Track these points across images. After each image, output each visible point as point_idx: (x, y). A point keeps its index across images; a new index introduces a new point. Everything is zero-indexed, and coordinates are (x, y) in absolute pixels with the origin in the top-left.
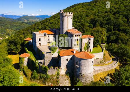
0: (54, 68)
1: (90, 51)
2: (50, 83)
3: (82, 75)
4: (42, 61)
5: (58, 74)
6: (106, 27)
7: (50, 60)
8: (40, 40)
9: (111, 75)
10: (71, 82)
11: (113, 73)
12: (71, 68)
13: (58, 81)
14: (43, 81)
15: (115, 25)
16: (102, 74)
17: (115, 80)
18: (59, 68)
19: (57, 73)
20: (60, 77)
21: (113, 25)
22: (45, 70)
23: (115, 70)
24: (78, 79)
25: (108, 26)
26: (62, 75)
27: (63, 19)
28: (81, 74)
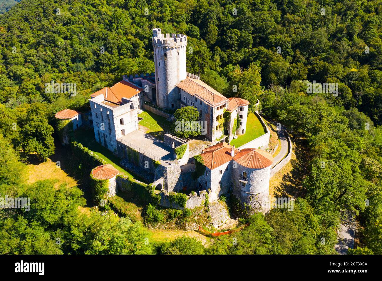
0: (199, 195)
1: (243, 132)
2: (195, 224)
3: (253, 197)
4: (161, 181)
5: (206, 204)
6: (236, 34)
7: (179, 176)
8: (121, 121)
9: (289, 177)
10: (230, 211)
11: (291, 172)
12: (226, 185)
13: (208, 217)
14: (176, 224)
15: (256, 30)
16: (275, 180)
17: (296, 185)
18: (208, 192)
19: (204, 203)
20: (211, 208)
21: (252, 29)
22: (179, 203)
23: (292, 162)
24: (246, 205)
25: (238, 33)
26: (214, 203)
27: (166, 55)
28: (251, 194)
